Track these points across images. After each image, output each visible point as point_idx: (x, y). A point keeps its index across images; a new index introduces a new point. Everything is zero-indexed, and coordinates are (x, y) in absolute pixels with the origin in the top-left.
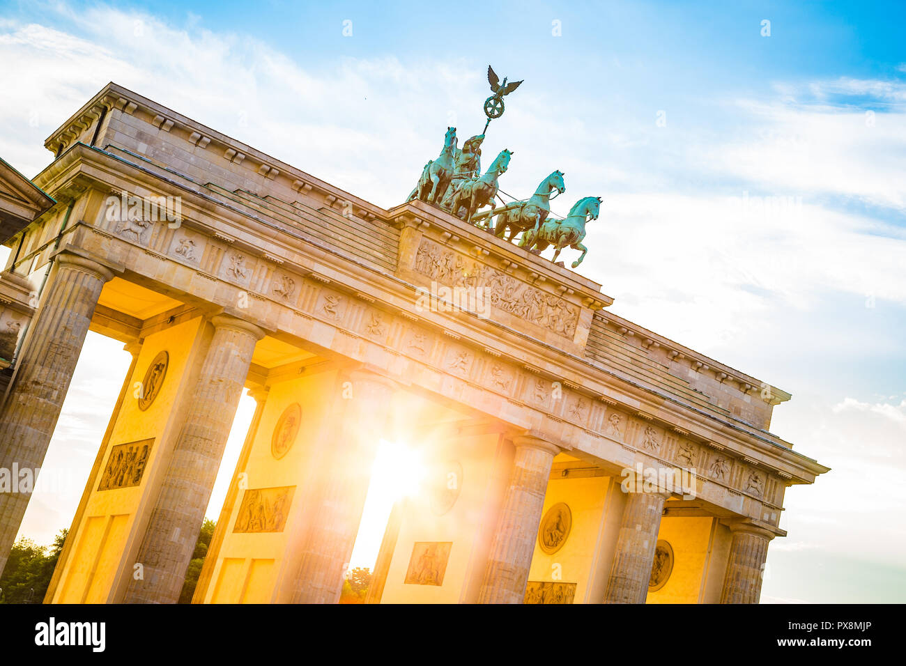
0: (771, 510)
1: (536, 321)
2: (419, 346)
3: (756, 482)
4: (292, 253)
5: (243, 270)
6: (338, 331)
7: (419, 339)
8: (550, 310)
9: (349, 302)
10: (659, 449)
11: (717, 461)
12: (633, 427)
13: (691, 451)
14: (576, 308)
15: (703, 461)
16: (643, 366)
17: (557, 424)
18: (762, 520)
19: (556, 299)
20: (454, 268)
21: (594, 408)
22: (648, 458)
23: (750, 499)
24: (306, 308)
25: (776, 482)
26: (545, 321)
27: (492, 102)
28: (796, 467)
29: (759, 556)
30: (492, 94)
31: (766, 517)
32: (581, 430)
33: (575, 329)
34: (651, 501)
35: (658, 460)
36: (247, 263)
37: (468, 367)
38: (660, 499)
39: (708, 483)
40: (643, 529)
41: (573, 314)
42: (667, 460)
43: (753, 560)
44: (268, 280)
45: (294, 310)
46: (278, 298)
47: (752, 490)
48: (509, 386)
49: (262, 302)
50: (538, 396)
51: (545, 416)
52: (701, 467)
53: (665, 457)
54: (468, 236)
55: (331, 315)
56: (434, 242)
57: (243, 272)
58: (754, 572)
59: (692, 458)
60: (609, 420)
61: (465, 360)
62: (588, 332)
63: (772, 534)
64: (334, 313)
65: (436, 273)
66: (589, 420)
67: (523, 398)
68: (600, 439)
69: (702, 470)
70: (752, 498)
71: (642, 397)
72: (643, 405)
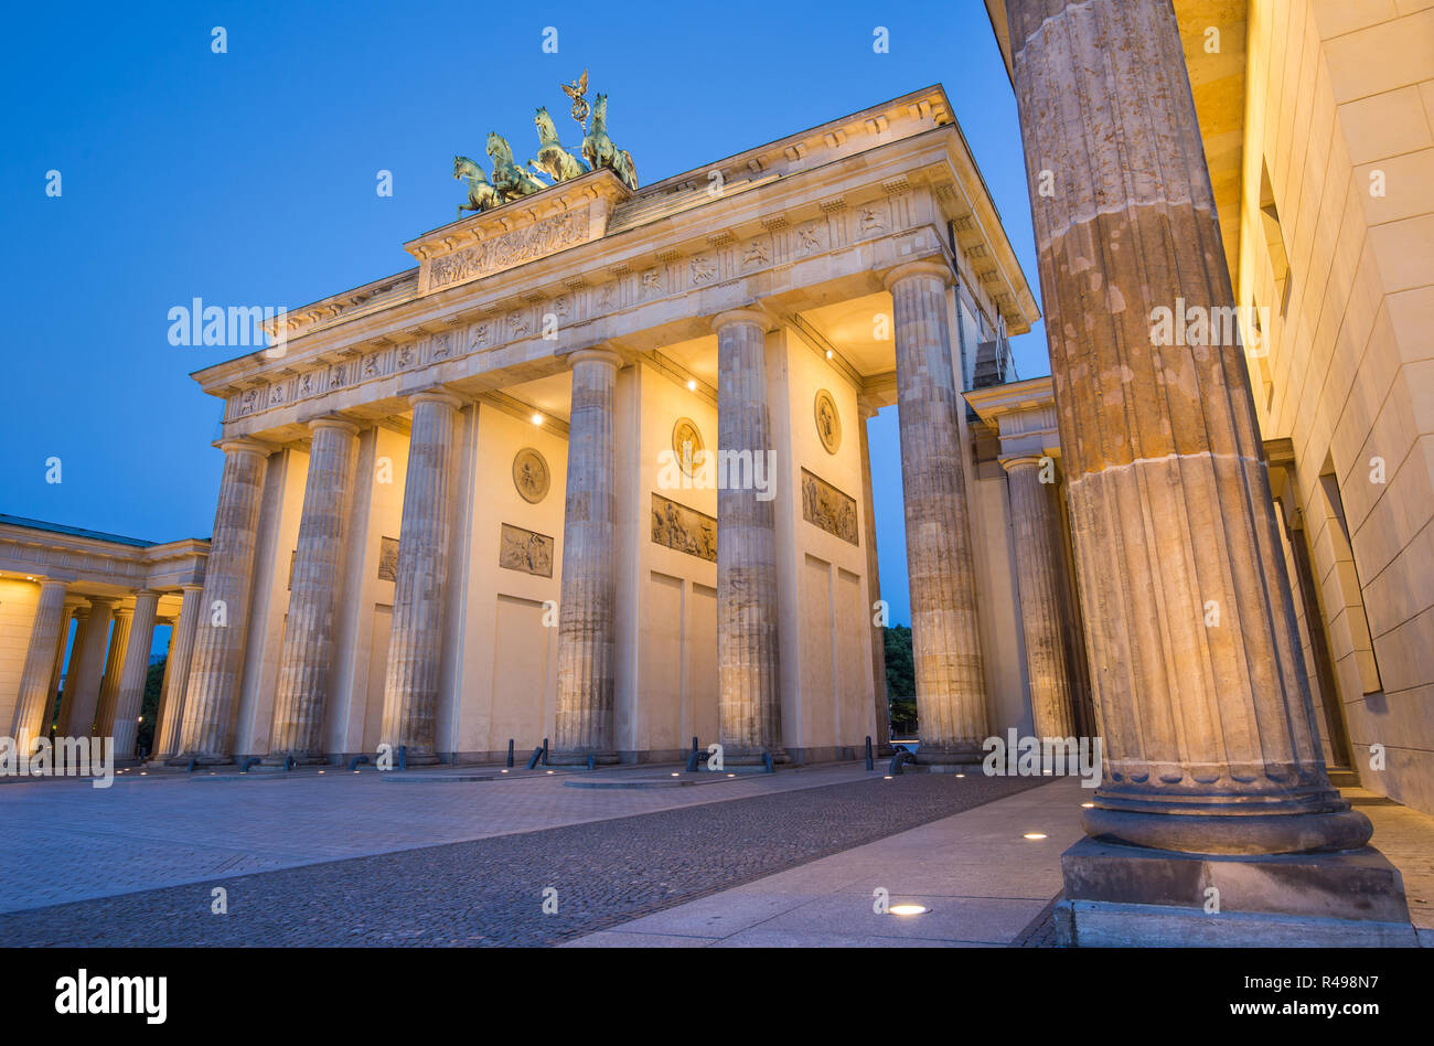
0: (912, 236)
1: (549, 249)
2: (440, 349)
3: (872, 219)
5: (308, 385)
6: (379, 382)
8: (560, 229)
9: (383, 354)
11: (803, 234)
12: (675, 273)
13: (760, 248)
15: (780, 248)
17: (588, 328)
20: (462, 263)
21: (623, 285)
22: (704, 292)
23: (870, 245)
28: (903, 160)
31: (907, 249)
32: (615, 316)
33: (588, 227)
37: (488, 336)
38: (735, 325)
39: (798, 267)
41: (583, 215)
42: (728, 279)
43: (905, 314)
44: (326, 379)
45: (345, 389)
46: (335, 388)
48: (530, 326)
49: (326, 398)
50: (561, 315)
51: (573, 329)
55: (371, 374)
57: (311, 386)
58: (909, 328)
59: (764, 253)
60: (644, 285)
61: (483, 332)
62: (603, 218)
65: (451, 279)
66: (620, 301)
68: (640, 311)
69: (784, 257)
70: (873, 241)
71: (648, 236)
72: (656, 243)
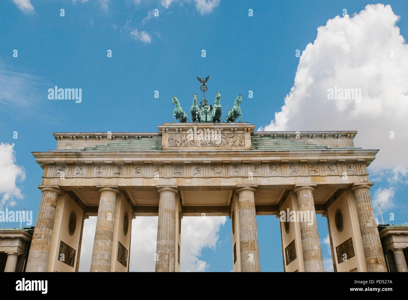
1: (227, 145)
2: (177, 172)
3: (351, 168)
4: (114, 158)
5: (101, 171)
6: (143, 178)
7: (177, 169)
8: (231, 139)
9: (145, 167)
10: (299, 172)
11: (329, 167)
12: (283, 168)
13: (315, 167)
14: (242, 135)
15: (322, 169)
16: (281, 144)
18: (360, 182)
19: (232, 134)
20: (185, 140)
21: (263, 167)
22: (295, 177)
23: (351, 176)
24: (128, 175)
25: (360, 165)
26: (230, 144)
28: (364, 155)
29: (365, 197)
30: (202, 84)
31: (362, 180)
32: (261, 178)
33: (244, 142)
34: (303, 193)
35: (300, 176)
36: (103, 168)
37: (202, 172)
38: (308, 191)
39: (328, 177)
40: (305, 206)
41: (242, 137)
42: (305, 175)
43: (363, 199)
44: (112, 171)
45: (124, 177)
46: (117, 175)
47: (350, 172)
48: (222, 173)
49: (111, 179)
50: (236, 171)
51: (242, 178)
53: (303, 174)
54: (185, 126)
55: (139, 174)
56: (174, 134)
57: (102, 172)
58: (366, 204)
59: (316, 170)
60: (272, 169)
61: (199, 170)
62: (250, 141)
64: (140, 173)
65: (179, 144)
66: (262, 172)
67: (229, 174)
68: (270, 178)
69: (323, 173)
72: (282, 158)
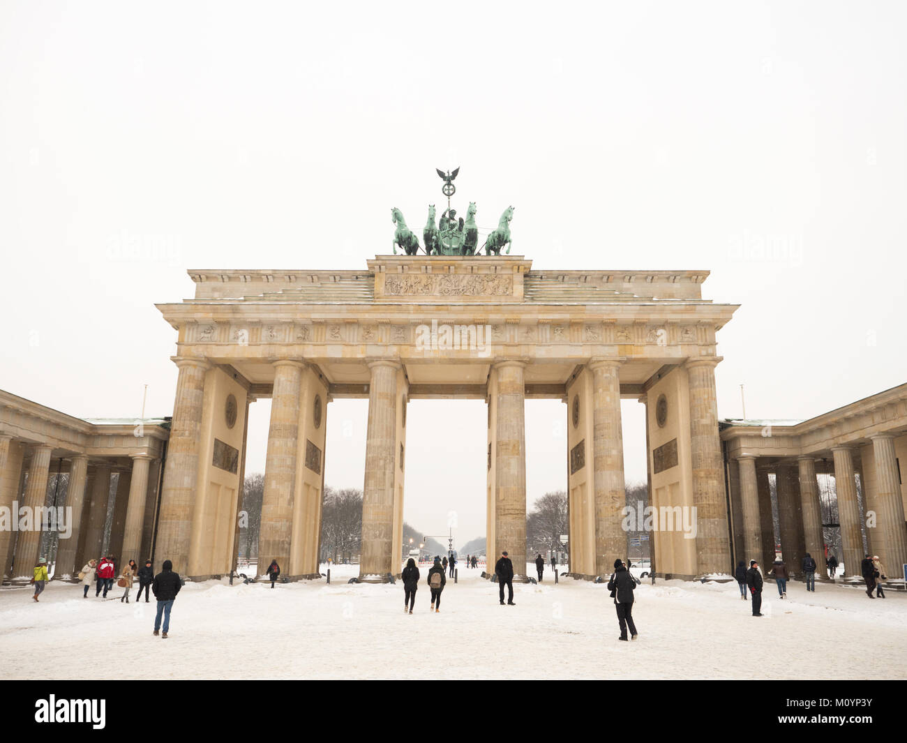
0: (706, 347)
1: (482, 294)
2: (400, 336)
3: (688, 333)
4: (295, 314)
5: (273, 333)
6: (344, 346)
7: (399, 332)
8: (490, 283)
9: (346, 328)
10: (600, 338)
11: (650, 330)
12: (574, 331)
13: (626, 331)
14: (510, 276)
15: (638, 334)
16: (575, 292)
17: (516, 348)
18: (700, 356)
19: (493, 276)
20: (413, 284)
21: (540, 330)
22: (593, 346)
23: (686, 346)
24: (319, 341)
25: (705, 329)
26: (489, 291)
27: (446, 187)
29: (705, 379)
30: (445, 182)
31: (704, 353)
32: (535, 346)
33: (512, 288)
34: (604, 371)
35: (601, 344)
36: (277, 330)
38: (611, 368)
39: (647, 347)
40: (604, 390)
41: (508, 280)
42: (608, 343)
43: (702, 383)
44: (292, 334)
45: (312, 344)
46: (300, 341)
47: (686, 339)
49: (291, 346)
51: (505, 346)
52: (638, 338)
53: (606, 340)
54: (413, 262)
55: (337, 339)
56: (395, 275)
57: (275, 335)
59: (629, 335)
60: (555, 333)
62: (523, 286)
63: (713, 363)
64: (338, 337)
65: (402, 291)
66: (538, 338)
68: (551, 347)
69: (640, 340)
70: (688, 345)
71: (569, 310)
72: (572, 315)
